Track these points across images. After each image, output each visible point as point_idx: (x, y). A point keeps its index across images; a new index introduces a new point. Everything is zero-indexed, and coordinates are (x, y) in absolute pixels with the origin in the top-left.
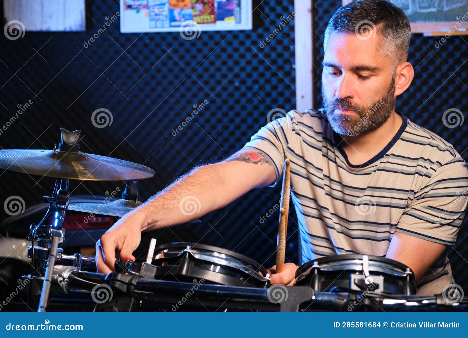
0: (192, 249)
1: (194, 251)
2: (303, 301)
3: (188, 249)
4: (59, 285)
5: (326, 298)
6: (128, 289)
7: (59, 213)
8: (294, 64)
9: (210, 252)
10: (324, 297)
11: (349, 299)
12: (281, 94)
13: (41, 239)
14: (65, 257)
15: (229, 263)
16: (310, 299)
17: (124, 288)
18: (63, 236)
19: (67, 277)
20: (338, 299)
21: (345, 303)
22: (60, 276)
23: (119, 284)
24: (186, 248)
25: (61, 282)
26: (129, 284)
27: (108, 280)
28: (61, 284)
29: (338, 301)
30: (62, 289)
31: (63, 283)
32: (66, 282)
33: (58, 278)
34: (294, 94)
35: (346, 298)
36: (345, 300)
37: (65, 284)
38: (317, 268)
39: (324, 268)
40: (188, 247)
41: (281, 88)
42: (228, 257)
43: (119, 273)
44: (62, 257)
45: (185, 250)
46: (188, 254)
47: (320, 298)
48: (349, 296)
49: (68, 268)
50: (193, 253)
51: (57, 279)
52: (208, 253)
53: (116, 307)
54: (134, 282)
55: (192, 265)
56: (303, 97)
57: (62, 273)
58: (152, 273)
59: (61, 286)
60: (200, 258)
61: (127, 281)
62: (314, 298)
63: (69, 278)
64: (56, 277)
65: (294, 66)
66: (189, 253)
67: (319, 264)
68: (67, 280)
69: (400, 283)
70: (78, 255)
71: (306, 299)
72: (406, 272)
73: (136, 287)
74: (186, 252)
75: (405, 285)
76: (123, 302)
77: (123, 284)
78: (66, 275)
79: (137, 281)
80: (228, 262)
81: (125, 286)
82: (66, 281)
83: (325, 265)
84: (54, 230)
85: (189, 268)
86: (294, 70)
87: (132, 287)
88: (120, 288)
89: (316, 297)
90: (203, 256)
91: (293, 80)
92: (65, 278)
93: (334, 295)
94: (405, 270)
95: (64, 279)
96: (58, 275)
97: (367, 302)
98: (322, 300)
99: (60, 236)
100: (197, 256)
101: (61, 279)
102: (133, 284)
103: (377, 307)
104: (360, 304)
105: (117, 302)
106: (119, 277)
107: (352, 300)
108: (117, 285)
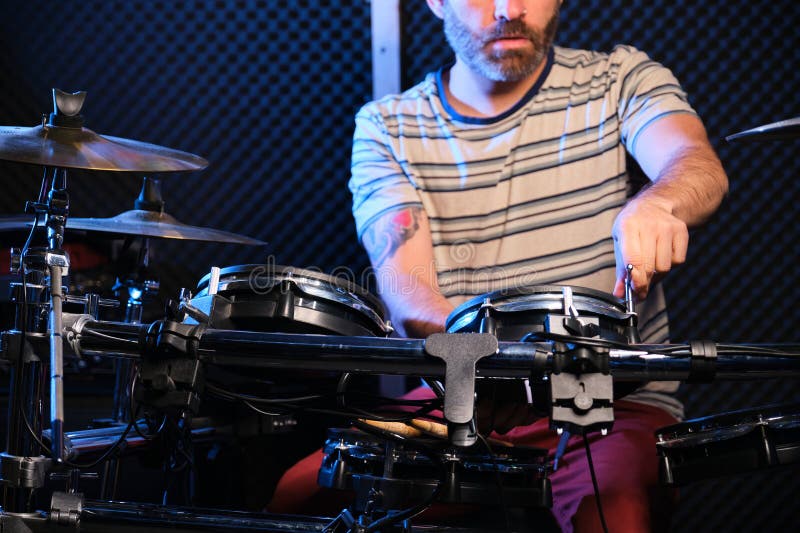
2: (481, 356)
4: (70, 344)
5: (517, 351)
6: (189, 345)
7: (54, 229)
10: (513, 350)
11: (554, 350)
14: (71, 299)
16: (493, 352)
17: (183, 345)
19: (80, 331)
20: (537, 351)
21: (550, 356)
22: (70, 329)
23: (174, 338)
25: (71, 338)
26: (191, 338)
27: (154, 332)
28: (72, 343)
29: (538, 354)
30: (74, 351)
31: (74, 340)
32: (78, 340)
33: (66, 333)
35: (551, 350)
36: (549, 353)
37: (77, 343)
38: (489, 307)
39: (500, 307)
43: (173, 320)
44: (66, 299)
47: (508, 352)
48: (554, 347)
49: (82, 316)
53: (169, 375)
54: (198, 335)
57: (73, 324)
59: (72, 346)
61: (187, 334)
62: (497, 351)
63: (83, 332)
64: (63, 331)
67: (491, 302)
68: (80, 336)
69: (620, 330)
70: (93, 296)
71: (487, 353)
72: (628, 313)
75: (627, 332)
76: (181, 367)
77: (181, 339)
78: (78, 327)
79: (202, 332)
81: (185, 342)
82: (79, 338)
83: (501, 304)
84: (53, 255)
87: (195, 343)
88: (176, 344)
89: (501, 349)
92: (77, 334)
93: (529, 346)
94: (625, 310)
95: (75, 333)
96: (65, 328)
97: (584, 354)
98: (511, 354)
101: (70, 334)
102: (196, 339)
103: (599, 363)
104: (575, 358)
105: (170, 368)
106: (174, 327)
107: (560, 353)
108: (171, 339)
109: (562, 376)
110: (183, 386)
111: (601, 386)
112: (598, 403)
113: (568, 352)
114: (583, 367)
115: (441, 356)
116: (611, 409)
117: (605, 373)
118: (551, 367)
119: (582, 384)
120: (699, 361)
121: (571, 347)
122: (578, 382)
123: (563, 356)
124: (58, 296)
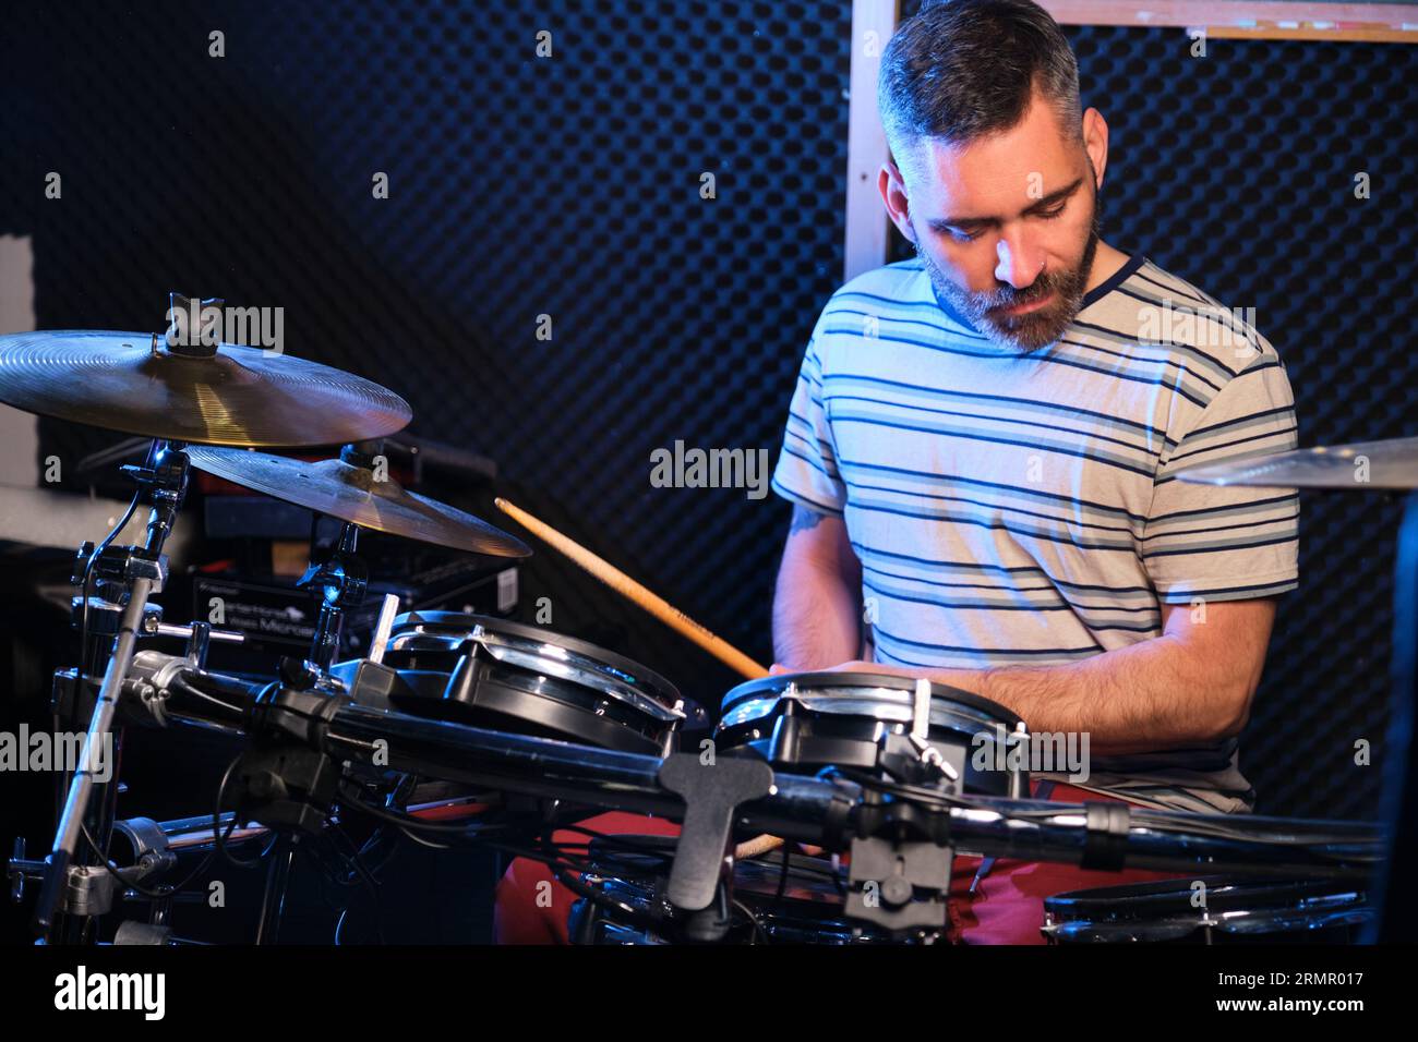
0: (488, 632)
1: (493, 639)
2: (744, 799)
3: (477, 634)
4: (145, 706)
5: (804, 793)
6: (312, 730)
7: (158, 513)
8: (848, 88)
9: (531, 645)
10: (798, 790)
11: (861, 801)
12: (809, 166)
13: (106, 582)
14: (164, 629)
15: (581, 674)
16: (763, 793)
17: (302, 729)
18: (161, 576)
19: (166, 685)
20: (835, 798)
21: (853, 808)
22: (148, 681)
23: (289, 717)
24: (471, 630)
25: (148, 696)
26: (315, 718)
27: (265, 702)
28: (148, 703)
29: (834, 802)
30: (152, 716)
31: (154, 700)
32: (161, 698)
33: (141, 688)
34: (842, 166)
35: (856, 799)
36: (852, 803)
37: (159, 703)
38: (793, 700)
39: (812, 701)
40: (478, 629)
41: (809, 149)
42: (580, 659)
43: (291, 689)
44: (157, 629)
45: (470, 637)
46: (476, 647)
47: (789, 793)
49: (171, 660)
50: (490, 645)
51: (139, 688)
52: (529, 647)
53: (279, 774)
54: (328, 714)
55: (484, 676)
56: (864, 177)
57: (153, 673)
58: (384, 687)
59: (149, 708)
60: (507, 659)
61: (310, 712)
62: (773, 790)
63: (172, 686)
64: (136, 683)
65: (845, 94)
66: (479, 644)
67: (800, 689)
68: (165, 692)
70: (199, 626)
71: (753, 795)
72: (1015, 734)
73: (336, 726)
74: (472, 642)
76: (297, 763)
77: (298, 718)
78: (163, 678)
79: (336, 710)
80: (578, 672)
81: (305, 724)
82: (163, 695)
83: (817, 695)
84: (138, 560)
85: (478, 684)
86: (847, 103)
87: (322, 726)
88: (292, 727)
89: (780, 789)
90: (515, 654)
91: (843, 132)
92: (160, 689)
93: (826, 787)
94: (1012, 728)
95: (157, 689)
96: (141, 679)
97: (906, 813)
98: (794, 797)
99: (153, 575)
100: (499, 654)
101: (150, 689)
102: (325, 721)
103: (931, 827)
104: (889, 818)
105: (283, 759)
106: (292, 699)
107: (870, 805)
108: (285, 719)
109: (870, 842)
110: (297, 793)
111: (931, 865)
112: (922, 894)
113: (882, 806)
114: (902, 833)
115: (680, 791)
116: (942, 906)
117: (941, 844)
118: (855, 824)
119: (901, 859)
120: (1098, 839)
121: (887, 798)
122: (895, 855)
123: (873, 811)
124: (131, 631)
